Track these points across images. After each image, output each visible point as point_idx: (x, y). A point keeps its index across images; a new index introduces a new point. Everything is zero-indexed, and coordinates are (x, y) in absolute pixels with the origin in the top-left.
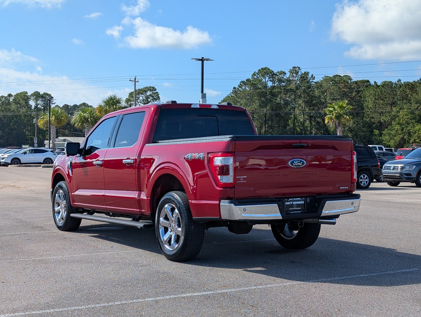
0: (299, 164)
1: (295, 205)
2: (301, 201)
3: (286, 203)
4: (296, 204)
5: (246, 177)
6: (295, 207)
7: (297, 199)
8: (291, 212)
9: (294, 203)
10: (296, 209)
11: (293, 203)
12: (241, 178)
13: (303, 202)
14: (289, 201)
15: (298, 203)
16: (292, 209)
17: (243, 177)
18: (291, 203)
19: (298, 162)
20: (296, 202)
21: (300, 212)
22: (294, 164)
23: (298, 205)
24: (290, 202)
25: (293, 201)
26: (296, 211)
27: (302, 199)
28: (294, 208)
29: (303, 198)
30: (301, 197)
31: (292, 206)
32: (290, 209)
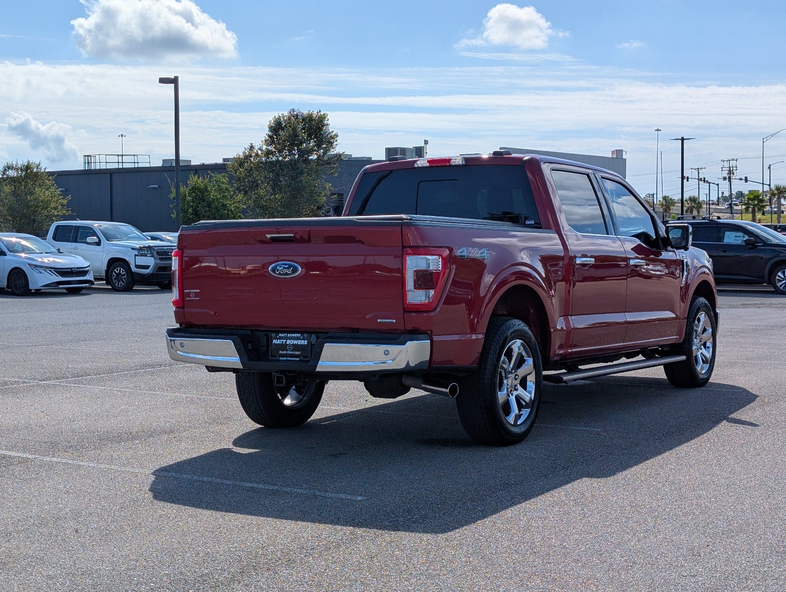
0: (286, 271)
1: (290, 346)
2: (302, 339)
3: (275, 341)
4: (293, 345)
5: (198, 291)
6: (290, 349)
7: (293, 335)
8: (281, 359)
9: (288, 342)
10: (291, 353)
11: (286, 342)
12: (190, 292)
13: (306, 342)
14: (278, 337)
15: (295, 342)
16: (285, 352)
17: (194, 291)
18: (283, 342)
19: (284, 268)
20: (292, 341)
21: (298, 359)
22: (277, 271)
23: (296, 347)
24: (281, 341)
25: (287, 338)
26: (291, 357)
27: (303, 337)
28: (287, 351)
29: (306, 335)
30: (302, 333)
31: (284, 347)
32: (280, 352)
